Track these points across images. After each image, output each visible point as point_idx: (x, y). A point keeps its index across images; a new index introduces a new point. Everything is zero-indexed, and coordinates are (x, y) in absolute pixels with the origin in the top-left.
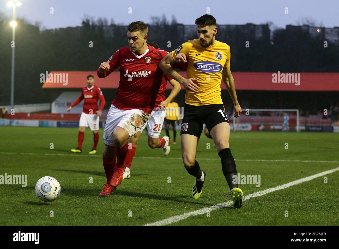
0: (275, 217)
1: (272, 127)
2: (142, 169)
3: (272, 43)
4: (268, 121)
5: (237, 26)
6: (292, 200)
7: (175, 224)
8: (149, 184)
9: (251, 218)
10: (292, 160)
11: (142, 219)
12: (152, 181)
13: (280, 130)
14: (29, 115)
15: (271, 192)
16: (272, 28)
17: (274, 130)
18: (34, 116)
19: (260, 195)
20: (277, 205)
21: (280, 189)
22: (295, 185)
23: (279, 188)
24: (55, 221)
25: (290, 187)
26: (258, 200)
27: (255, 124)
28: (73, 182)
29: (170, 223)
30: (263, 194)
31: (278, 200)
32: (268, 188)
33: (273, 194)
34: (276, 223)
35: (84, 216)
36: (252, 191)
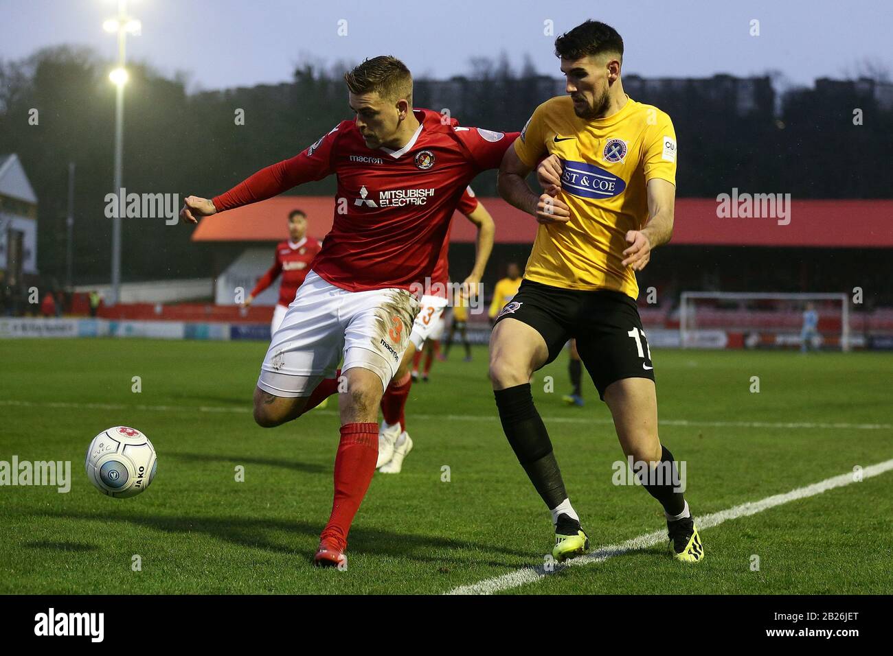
0: (789, 569)
1: (780, 340)
2: (447, 448)
3: (781, 125)
4: (768, 324)
5: (690, 82)
6: (830, 527)
7: (532, 586)
8: (466, 483)
9: (725, 570)
10: (831, 423)
11: (448, 575)
12: (475, 476)
13: (795, 348)
14: (158, 309)
15: (777, 507)
16: (779, 87)
17: (785, 348)
18: (171, 311)
19: (748, 513)
20: (792, 538)
21: (800, 497)
22: (837, 488)
23: (796, 494)
24: (225, 578)
25: (827, 491)
26: (744, 525)
27: (737, 331)
28: (272, 480)
29: (519, 586)
30: (756, 511)
31: (795, 526)
32: (770, 493)
33: (782, 509)
34: (789, 584)
35: (300, 567)
36: (727, 502)
